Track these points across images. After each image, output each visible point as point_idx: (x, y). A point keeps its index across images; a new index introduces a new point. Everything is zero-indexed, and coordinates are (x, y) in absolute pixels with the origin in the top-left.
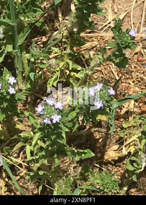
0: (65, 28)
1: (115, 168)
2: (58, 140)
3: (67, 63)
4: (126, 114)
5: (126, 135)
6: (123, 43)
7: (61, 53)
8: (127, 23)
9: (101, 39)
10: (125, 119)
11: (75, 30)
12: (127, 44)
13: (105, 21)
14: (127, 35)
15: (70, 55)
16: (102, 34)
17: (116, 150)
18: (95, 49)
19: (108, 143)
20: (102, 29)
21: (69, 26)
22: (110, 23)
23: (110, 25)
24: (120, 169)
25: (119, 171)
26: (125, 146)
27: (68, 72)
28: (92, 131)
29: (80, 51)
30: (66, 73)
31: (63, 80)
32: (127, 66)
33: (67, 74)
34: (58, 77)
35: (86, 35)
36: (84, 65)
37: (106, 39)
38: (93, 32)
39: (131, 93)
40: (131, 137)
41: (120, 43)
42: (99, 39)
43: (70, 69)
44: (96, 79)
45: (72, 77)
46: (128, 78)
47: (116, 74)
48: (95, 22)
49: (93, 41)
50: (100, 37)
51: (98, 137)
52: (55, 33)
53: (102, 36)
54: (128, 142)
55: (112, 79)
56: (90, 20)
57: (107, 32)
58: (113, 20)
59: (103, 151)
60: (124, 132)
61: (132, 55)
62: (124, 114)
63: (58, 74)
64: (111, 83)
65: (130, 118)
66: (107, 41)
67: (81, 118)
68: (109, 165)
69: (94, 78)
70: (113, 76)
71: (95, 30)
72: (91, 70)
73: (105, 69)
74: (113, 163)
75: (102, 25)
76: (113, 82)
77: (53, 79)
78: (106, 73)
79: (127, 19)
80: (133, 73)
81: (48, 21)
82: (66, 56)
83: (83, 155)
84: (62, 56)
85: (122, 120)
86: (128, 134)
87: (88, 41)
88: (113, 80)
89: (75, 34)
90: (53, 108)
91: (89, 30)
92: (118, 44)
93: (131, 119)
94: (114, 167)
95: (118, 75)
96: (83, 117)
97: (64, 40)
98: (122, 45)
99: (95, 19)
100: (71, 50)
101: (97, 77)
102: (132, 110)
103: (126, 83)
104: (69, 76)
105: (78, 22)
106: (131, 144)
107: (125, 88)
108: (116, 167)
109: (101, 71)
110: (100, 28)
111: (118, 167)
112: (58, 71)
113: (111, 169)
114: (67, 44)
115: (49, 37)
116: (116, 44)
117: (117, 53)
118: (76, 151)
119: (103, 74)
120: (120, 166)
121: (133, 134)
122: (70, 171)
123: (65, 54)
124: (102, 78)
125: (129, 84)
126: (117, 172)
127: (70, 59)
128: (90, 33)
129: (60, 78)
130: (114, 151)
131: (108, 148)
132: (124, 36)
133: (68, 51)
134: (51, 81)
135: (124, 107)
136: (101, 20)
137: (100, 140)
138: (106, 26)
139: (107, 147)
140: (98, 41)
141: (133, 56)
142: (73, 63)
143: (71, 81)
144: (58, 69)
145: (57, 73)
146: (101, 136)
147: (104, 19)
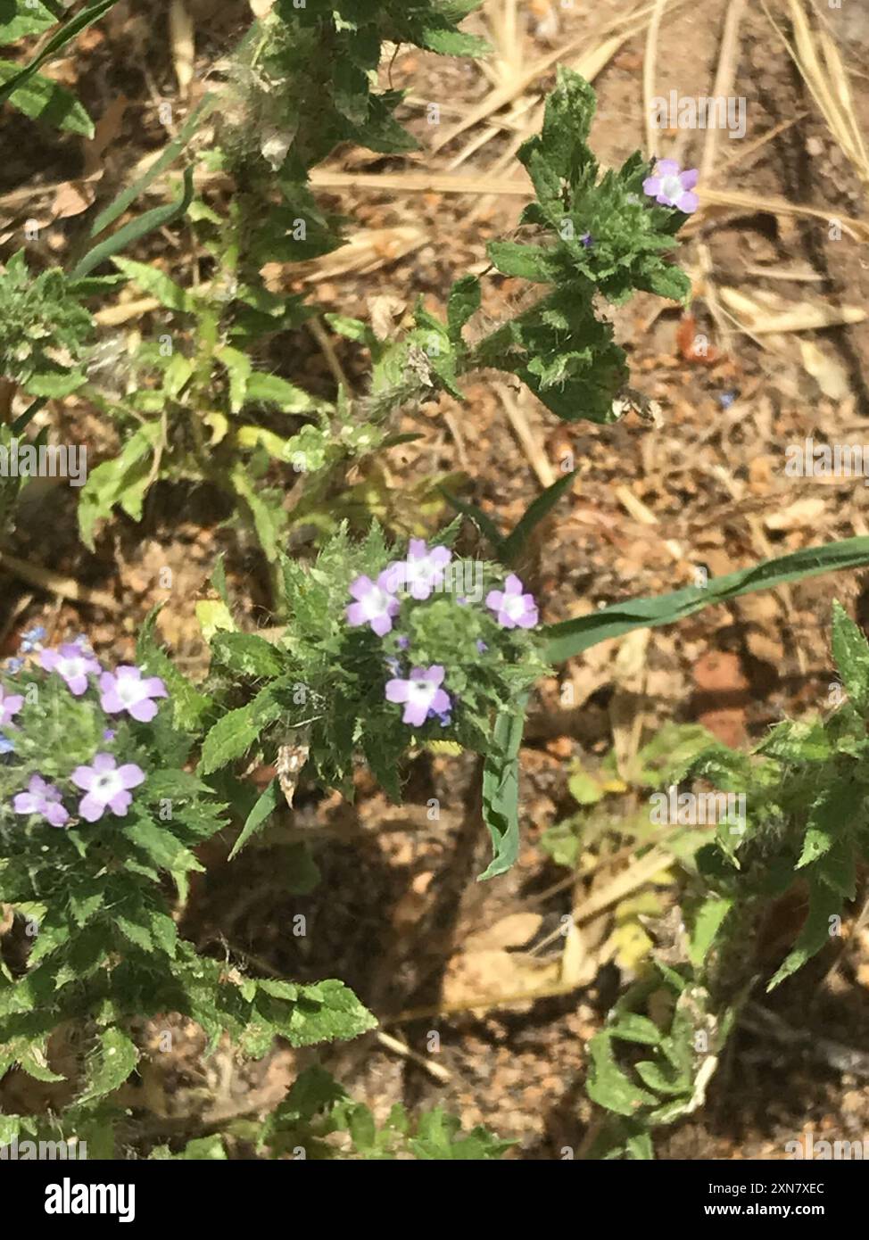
0: (208, 135)
1: (508, 1065)
2: (124, 925)
3: (218, 366)
4: (593, 709)
5: (593, 850)
6: (603, 251)
7: (179, 298)
8: (615, 114)
9: (443, 209)
10: (587, 744)
11: (273, 148)
12: (627, 261)
13: (474, 93)
14: (630, 199)
15: (234, 311)
16: (455, 177)
17: (524, 948)
18: (403, 274)
19: (468, 896)
20: (455, 145)
21: (234, 119)
22: (505, 108)
23: (508, 120)
24: (544, 1068)
25: (538, 1081)
26: (582, 924)
27: (219, 424)
28: (371, 825)
29: (310, 287)
30: (209, 431)
31: (184, 474)
32: (618, 407)
33: (217, 438)
34: (151, 454)
35: (347, 180)
36: (329, 376)
37: (480, 212)
38: (399, 164)
39: (628, 568)
40: (625, 865)
41: (577, 251)
42: (431, 209)
43: (236, 407)
44: (403, 473)
45: (246, 457)
46: (610, 475)
47: (534, 441)
48: (411, 100)
49: (391, 221)
50: (437, 199)
51: (405, 857)
52: (149, 161)
53: (449, 195)
54: (599, 899)
55: (511, 475)
56: (377, 82)
57: (484, 167)
58: (528, 92)
59: (433, 949)
60: (576, 830)
61: (646, 324)
62: (584, 708)
63: (154, 435)
64: (499, 501)
65: (619, 736)
66: (485, 225)
67: (289, 761)
68: (474, 1044)
69: (391, 464)
70: (513, 454)
71: (414, 155)
72: (376, 421)
73: (467, 405)
74: (501, 1034)
75: (456, 119)
76: (517, 493)
77: (121, 465)
78: (473, 434)
79: (615, 87)
80: (648, 444)
81: (101, 82)
82: (209, 322)
83: (298, 1018)
84: (182, 320)
85: (566, 745)
86: (605, 846)
87: (363, 223)
88: (517, 483)
89: (269, 175)
90: (87, 706)
91: (364, 154)
92: (562, 258)
93: (623, 741)
94: (504, 1054)
95: (549, 448)
96: (305, 750)
97: (196, 213)
98: (595, 264)
99: (409, 79)
100: (241, 278)
101: (411, 457)
102: (634, 687)
103: (600, 505)
104: (228, 453)
105: (292, 95)
106: (622, 911)
107: (590, 538)
108: (517, 1050)
109: (438, 422)
110: (440, 140)
111: (529, 1058)
112: (152, 417)
113: (483, 1070)
114: (216, 239)
115: (99, 185)
116: (551, 260)
117: (557, 321)
118: (248, 991)
119: (449, 438)
120: (541, 1051)
121: (639, 845)
122: (211, 1077)
123: (200, 303)
124: (444, 465)
125: (621, 509)
126: (521, 1086)
127: (235, 342)
128: (374, 168)
129: (167, 459)
130: (510, 950)
131: (470, 932)
132: (608, 202)
133: (225, 287)
134: (103, 481)
135: (581, 663)
136: (451, 90)
137: (421, 882)
138: (481, 125)
139: (464, 926)
140: (430, 222)
141: (651, 331)
142: (255, 369)
143: (241, 483)
144: (154, 404)
145: (147, 428)
146: (423, 849)
147: (472, 84)
